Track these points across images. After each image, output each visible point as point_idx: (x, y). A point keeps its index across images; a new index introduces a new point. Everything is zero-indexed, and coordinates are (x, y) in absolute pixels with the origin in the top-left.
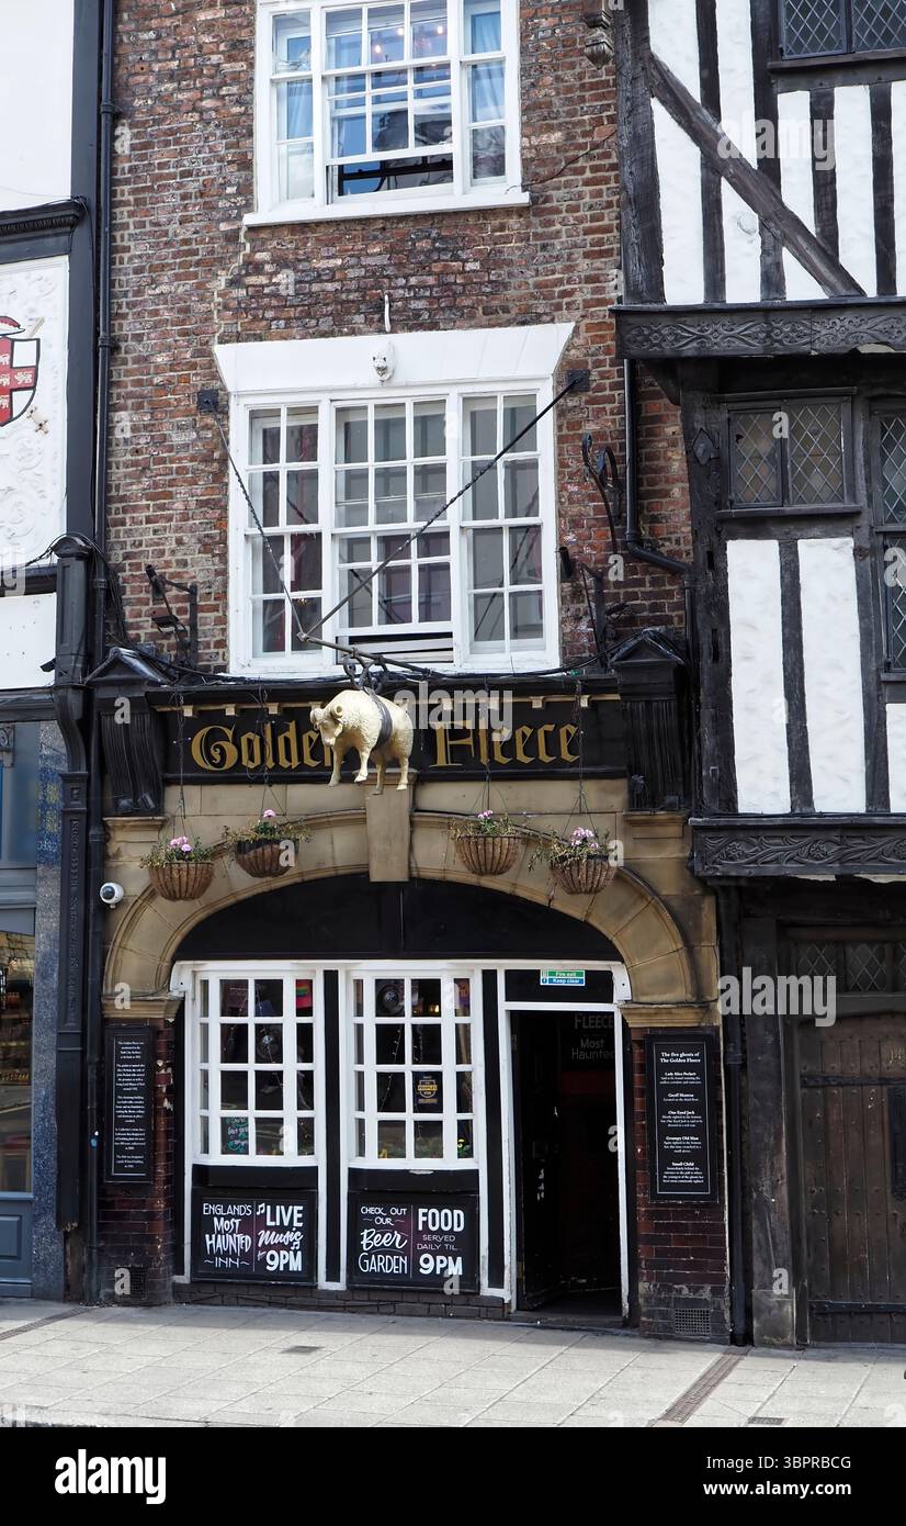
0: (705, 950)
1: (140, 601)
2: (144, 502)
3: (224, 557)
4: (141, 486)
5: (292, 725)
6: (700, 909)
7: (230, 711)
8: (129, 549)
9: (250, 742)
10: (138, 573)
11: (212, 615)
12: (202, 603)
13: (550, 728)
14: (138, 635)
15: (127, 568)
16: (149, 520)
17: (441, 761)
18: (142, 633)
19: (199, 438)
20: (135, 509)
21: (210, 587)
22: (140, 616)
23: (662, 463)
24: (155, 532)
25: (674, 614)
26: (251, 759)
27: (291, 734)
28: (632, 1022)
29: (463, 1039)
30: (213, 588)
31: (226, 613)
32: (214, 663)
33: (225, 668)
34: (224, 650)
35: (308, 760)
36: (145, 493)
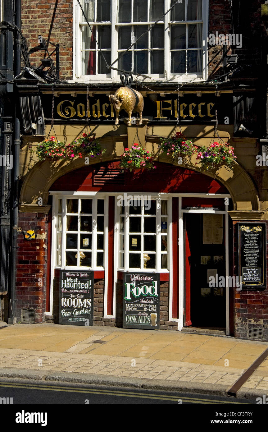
2: (37, 9)
3: (71, 33)
4: (36, 2)
5: (98, 101)
6: (262, 175)
7: (73, 95)
8: (31, 28)
9: (81, 107)
10: (35, 38)
11: (66, 57)
12: (61, 52)
13: (203, 104)
14: (35, 64)
15: (30, 36)
16: (39, 17)
17: (159, 116)
18: (36, 62)
20: (33, 12)
21: (65, 45)
22: (35, 56)
24: (42, 22)
26: (81, 113)
27: (98, 104)
28: (233, 218)
29: (164, 223)
30: (66, 46)
31: (72, 56)
32: (66, 76)
33: (71, 78)
34: (71, 71)
35: (105, 115)
36: (37, 6)
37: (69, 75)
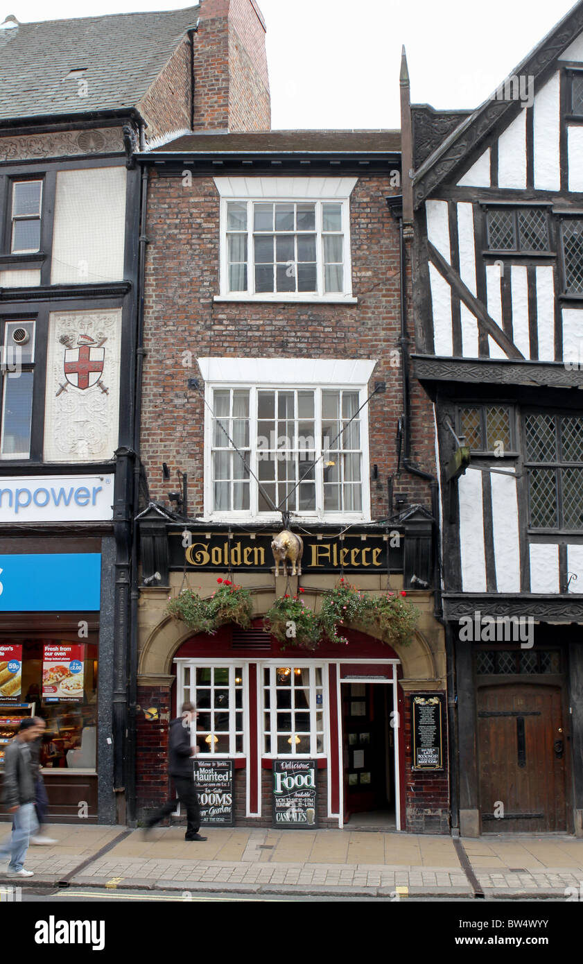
0: (439, 655)
1: (156, 480)
2: (159, 431)
3: (202, 460)
4: (157, 424)
5: (239, 544)
6: (437, 636)
7: (208, 536)
8: (151, 454)
9: (216, 552)
10: (156, 466)
11: (195, 489)
12: (190, 483)
13: (368, 549)
14: (155, 497)
15: (150, 463)
16: (161, 440)
17: (314, 563)
18: (157, 496)
19: (188, 402)
20: (154, 434)
21: (194, 475)
22: (156, 487)
23: (419, 428)
24: (165, 446)
25: (426, 498)
26: (217, 560)
27: (238, 548)
28: (405, 688)
29: (319, 697)
30: (196, 476)
31: (202, 488)
32: (195, 513)
33: (201, 515)
34: (201, 506)
35: (246, 561)
36: (160, 427)
37: (199, 512)
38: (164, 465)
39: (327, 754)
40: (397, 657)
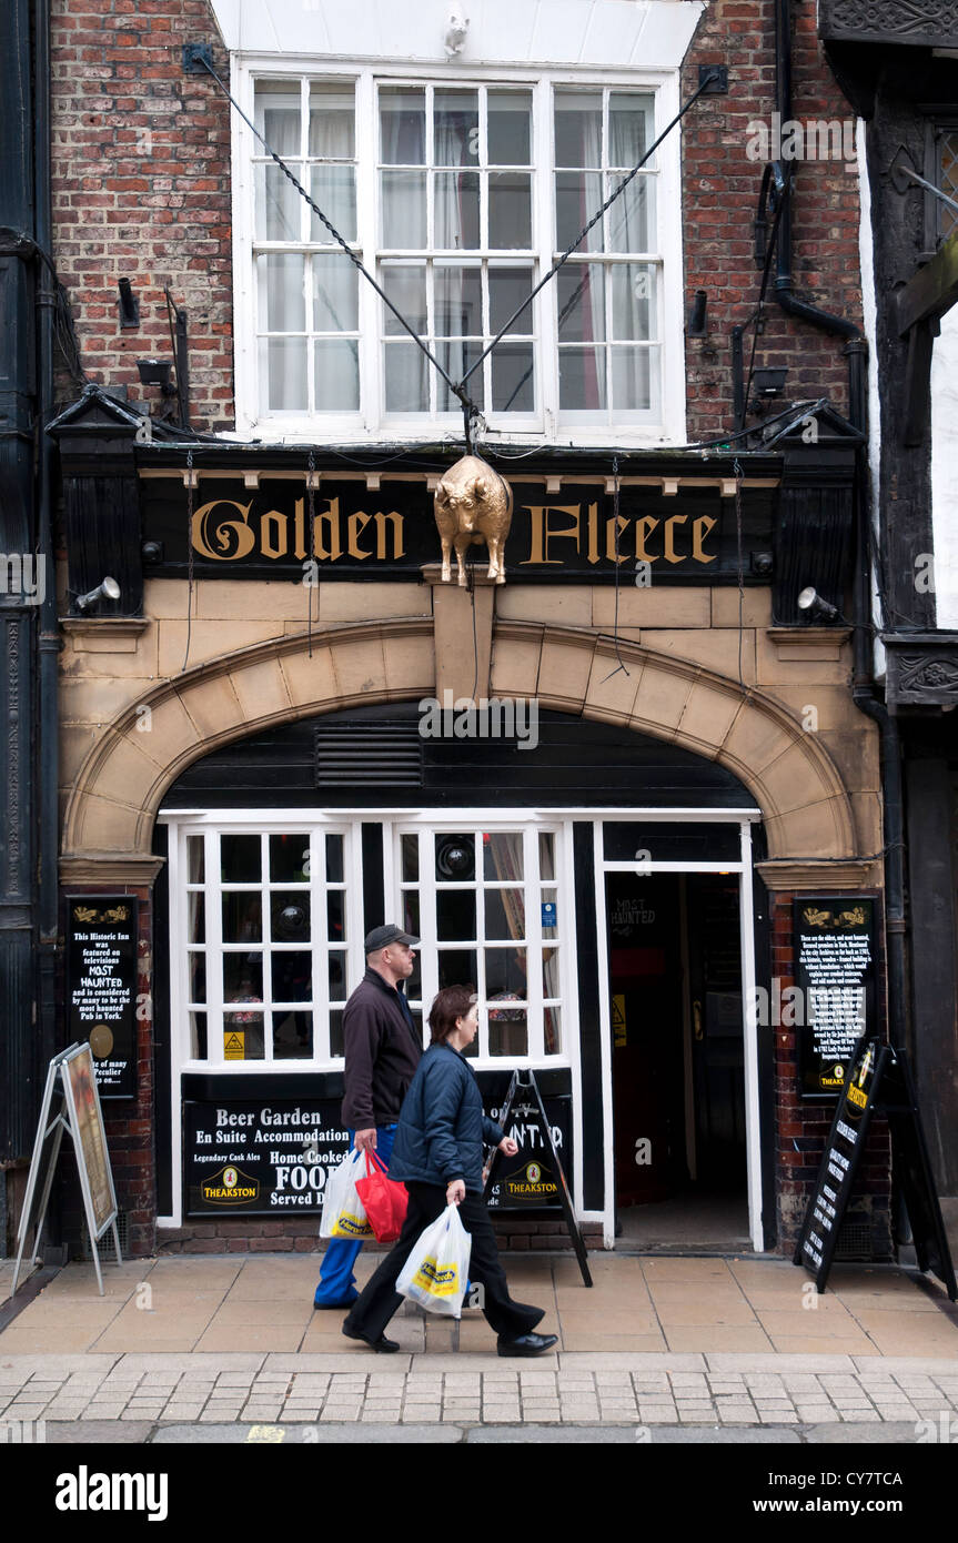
0: (866, 798)
1: (102, 329)
2: (105, 192)
3: (227, 275)
4: (99, 170)
5: (335, 504)
6: (861, 748)
7: (251, 480)
8: (83, 255)
9: (274, 524)
10: (99, 289)
11: (210, 353)
12: (195, 337)
13: (681, 519)
14: (100, 375)
15: (82, 281)
16: (112, 217)
17: (536, 557)
18: (106, 371)
19: (185, 111)
20: (91, 200)
21: (206, 316)
22: (102, 349)
23: (817, 193)
24: (123, 234)
25: (831, 385)
26: (274, 545)
27: (333, 515)
28: (776, 884)
29: (548, 908)
30: (212, 317)
31: (231, 353)
32: (212, 419)
33: (230, 426)
34: (231, 401)
35: (354, 551)
36: (106, 180)
37: (222, 417)
38: (124, 284)
39: (569, 1057)
40: (755, 804)
